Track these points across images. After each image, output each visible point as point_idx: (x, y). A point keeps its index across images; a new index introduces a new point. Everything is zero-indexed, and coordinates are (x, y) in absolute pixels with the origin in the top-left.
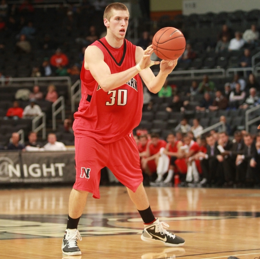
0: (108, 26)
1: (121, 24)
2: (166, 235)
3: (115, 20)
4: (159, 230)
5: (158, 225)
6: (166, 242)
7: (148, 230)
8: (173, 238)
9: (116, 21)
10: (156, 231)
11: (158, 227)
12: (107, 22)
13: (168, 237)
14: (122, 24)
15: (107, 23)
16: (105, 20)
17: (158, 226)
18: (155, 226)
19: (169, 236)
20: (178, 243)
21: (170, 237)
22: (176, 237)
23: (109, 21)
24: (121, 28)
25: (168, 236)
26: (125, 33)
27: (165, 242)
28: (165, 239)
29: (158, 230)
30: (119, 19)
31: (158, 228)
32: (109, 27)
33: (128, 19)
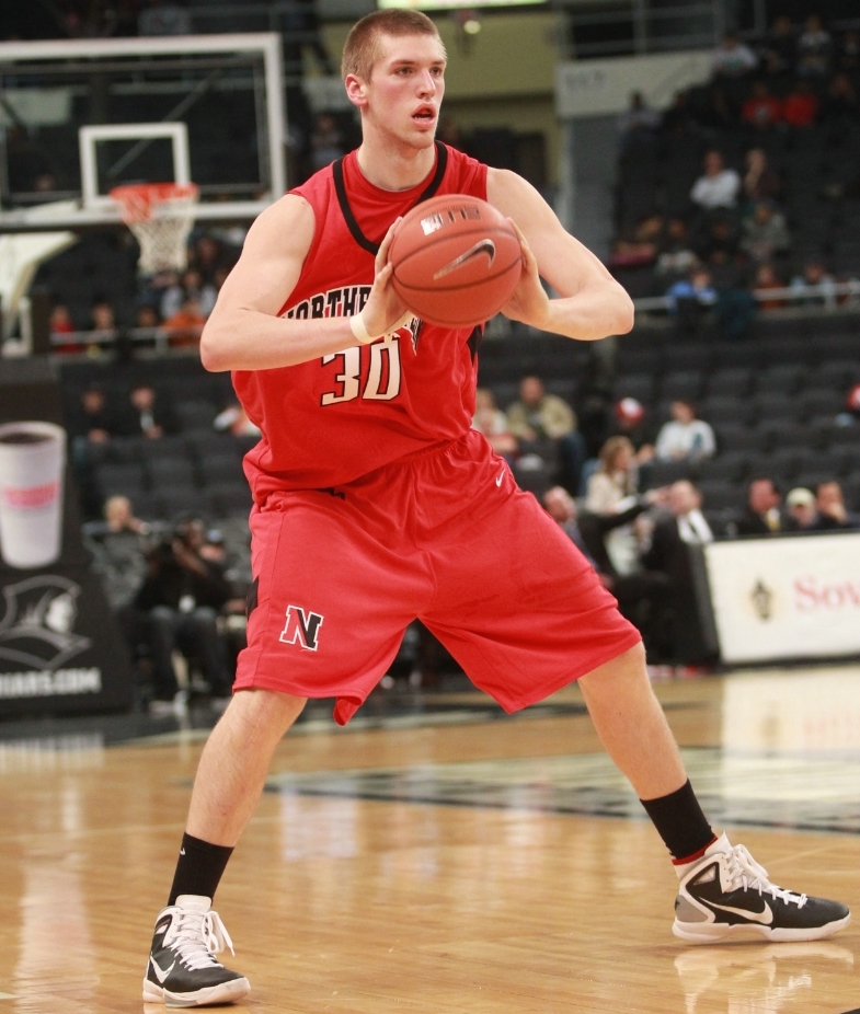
0: (364, 101)
1: (417, 87)
2: (768, 896)
3: (393, 75)
4: (737, 880)
5: (728, 856)
6: (773, 926)
7: (695, 888)
8: (800, 906)
9: (395, 81)
10: (725, 886)
11: (729, 866)
12: (357, 87)
13: (778, 906)
14: (422, 90)
15: (357, 92)
16: (351, 80)
17: (728, 861)
18: (716, 865)
19: (780, 900)
20: (819, 923)
21: (786, 903)
22: (808, 902)
23: (368, 81)
24: (416, 104)
25: (774, 898)
26: (435, 121)
27: (769, 928)
28: (768, 915)
29: (733, 881)
30: (406, 68)
31: (731, 870)
32: (367, 107)
33: (444, 70)
